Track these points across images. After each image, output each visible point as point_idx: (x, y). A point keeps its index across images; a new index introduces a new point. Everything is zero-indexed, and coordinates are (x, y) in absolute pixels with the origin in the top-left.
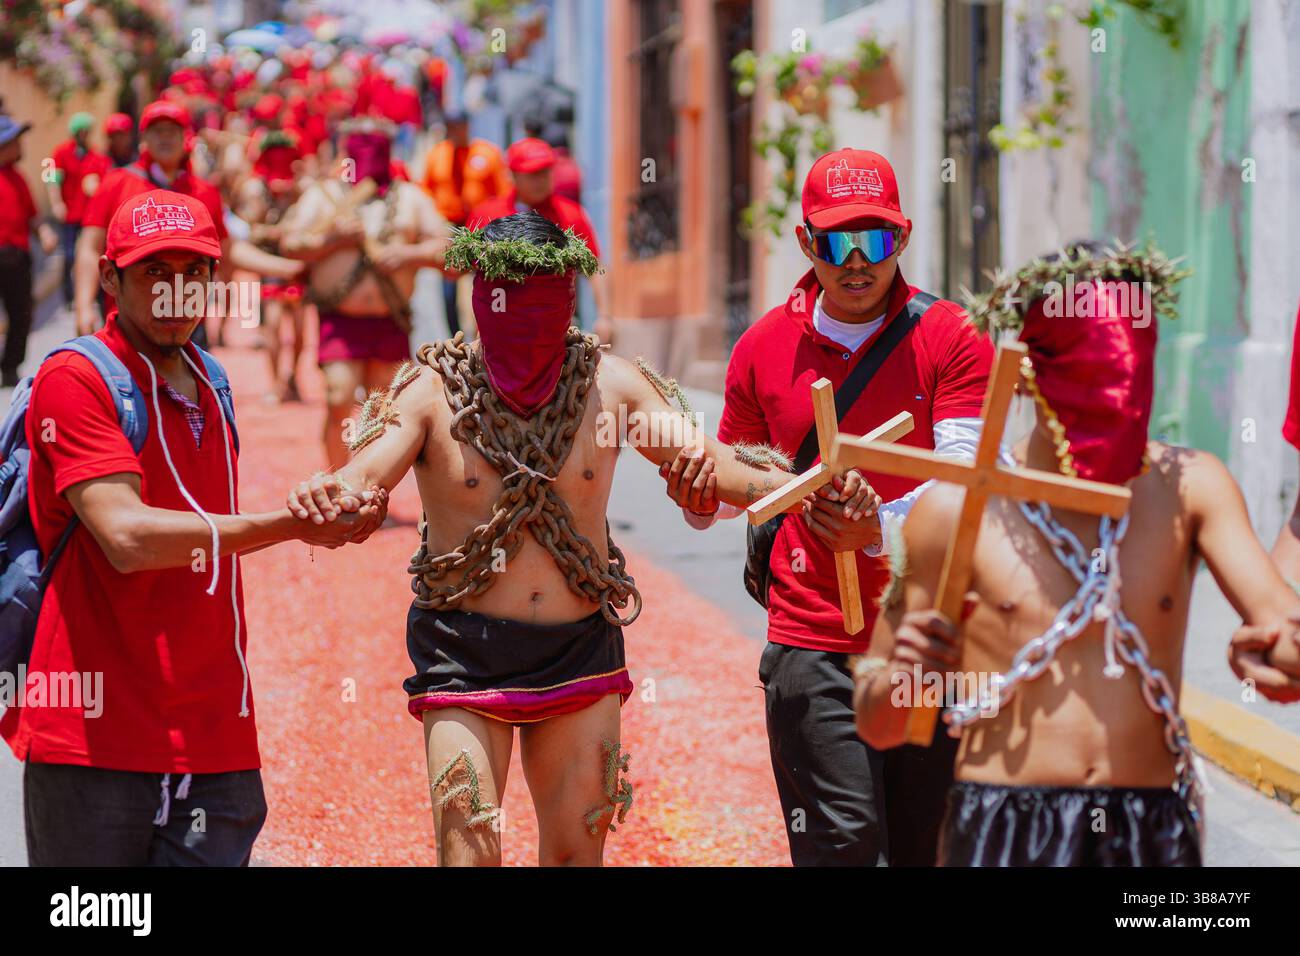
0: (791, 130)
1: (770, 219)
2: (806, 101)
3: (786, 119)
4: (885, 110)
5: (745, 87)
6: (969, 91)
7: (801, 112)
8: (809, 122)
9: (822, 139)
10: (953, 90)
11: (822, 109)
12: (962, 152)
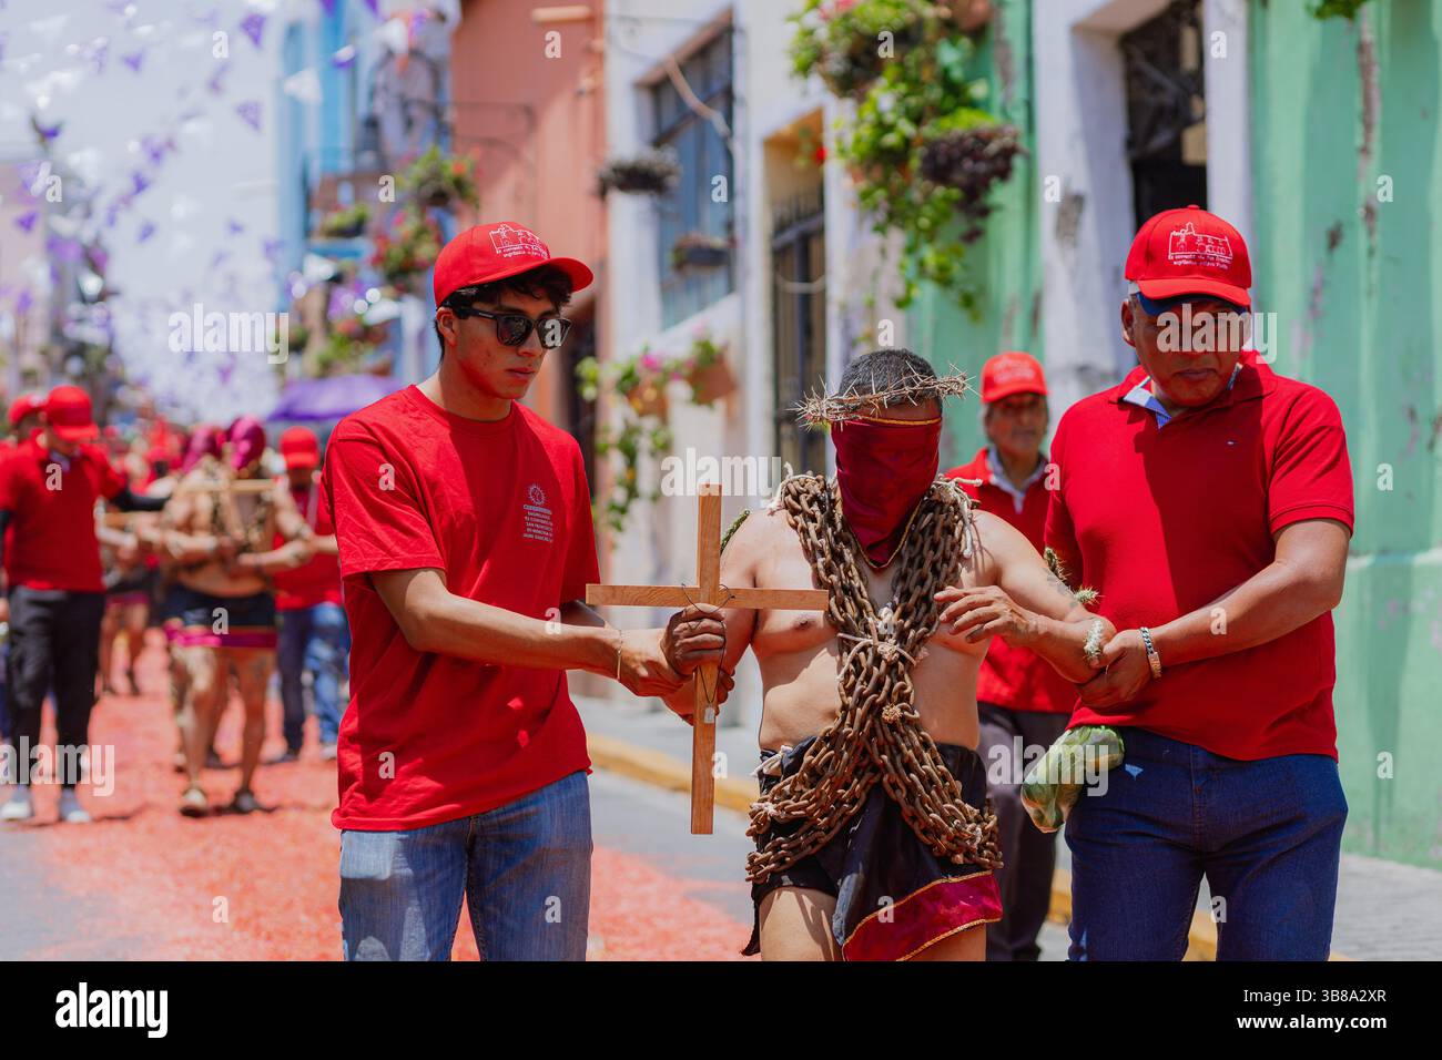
0: (631, 431)
1: (613, 516)
2: (645, 403)
3: (626, 422)
4: (720, 404)
5: (589, 392)
6: (797, 381)
7: (642, 414)
8: (650, 423)
9: (660, 440)
10: (783, 381)
11: (660, 409)
12: (792, 438)
